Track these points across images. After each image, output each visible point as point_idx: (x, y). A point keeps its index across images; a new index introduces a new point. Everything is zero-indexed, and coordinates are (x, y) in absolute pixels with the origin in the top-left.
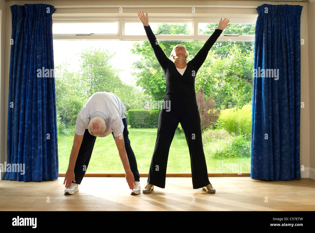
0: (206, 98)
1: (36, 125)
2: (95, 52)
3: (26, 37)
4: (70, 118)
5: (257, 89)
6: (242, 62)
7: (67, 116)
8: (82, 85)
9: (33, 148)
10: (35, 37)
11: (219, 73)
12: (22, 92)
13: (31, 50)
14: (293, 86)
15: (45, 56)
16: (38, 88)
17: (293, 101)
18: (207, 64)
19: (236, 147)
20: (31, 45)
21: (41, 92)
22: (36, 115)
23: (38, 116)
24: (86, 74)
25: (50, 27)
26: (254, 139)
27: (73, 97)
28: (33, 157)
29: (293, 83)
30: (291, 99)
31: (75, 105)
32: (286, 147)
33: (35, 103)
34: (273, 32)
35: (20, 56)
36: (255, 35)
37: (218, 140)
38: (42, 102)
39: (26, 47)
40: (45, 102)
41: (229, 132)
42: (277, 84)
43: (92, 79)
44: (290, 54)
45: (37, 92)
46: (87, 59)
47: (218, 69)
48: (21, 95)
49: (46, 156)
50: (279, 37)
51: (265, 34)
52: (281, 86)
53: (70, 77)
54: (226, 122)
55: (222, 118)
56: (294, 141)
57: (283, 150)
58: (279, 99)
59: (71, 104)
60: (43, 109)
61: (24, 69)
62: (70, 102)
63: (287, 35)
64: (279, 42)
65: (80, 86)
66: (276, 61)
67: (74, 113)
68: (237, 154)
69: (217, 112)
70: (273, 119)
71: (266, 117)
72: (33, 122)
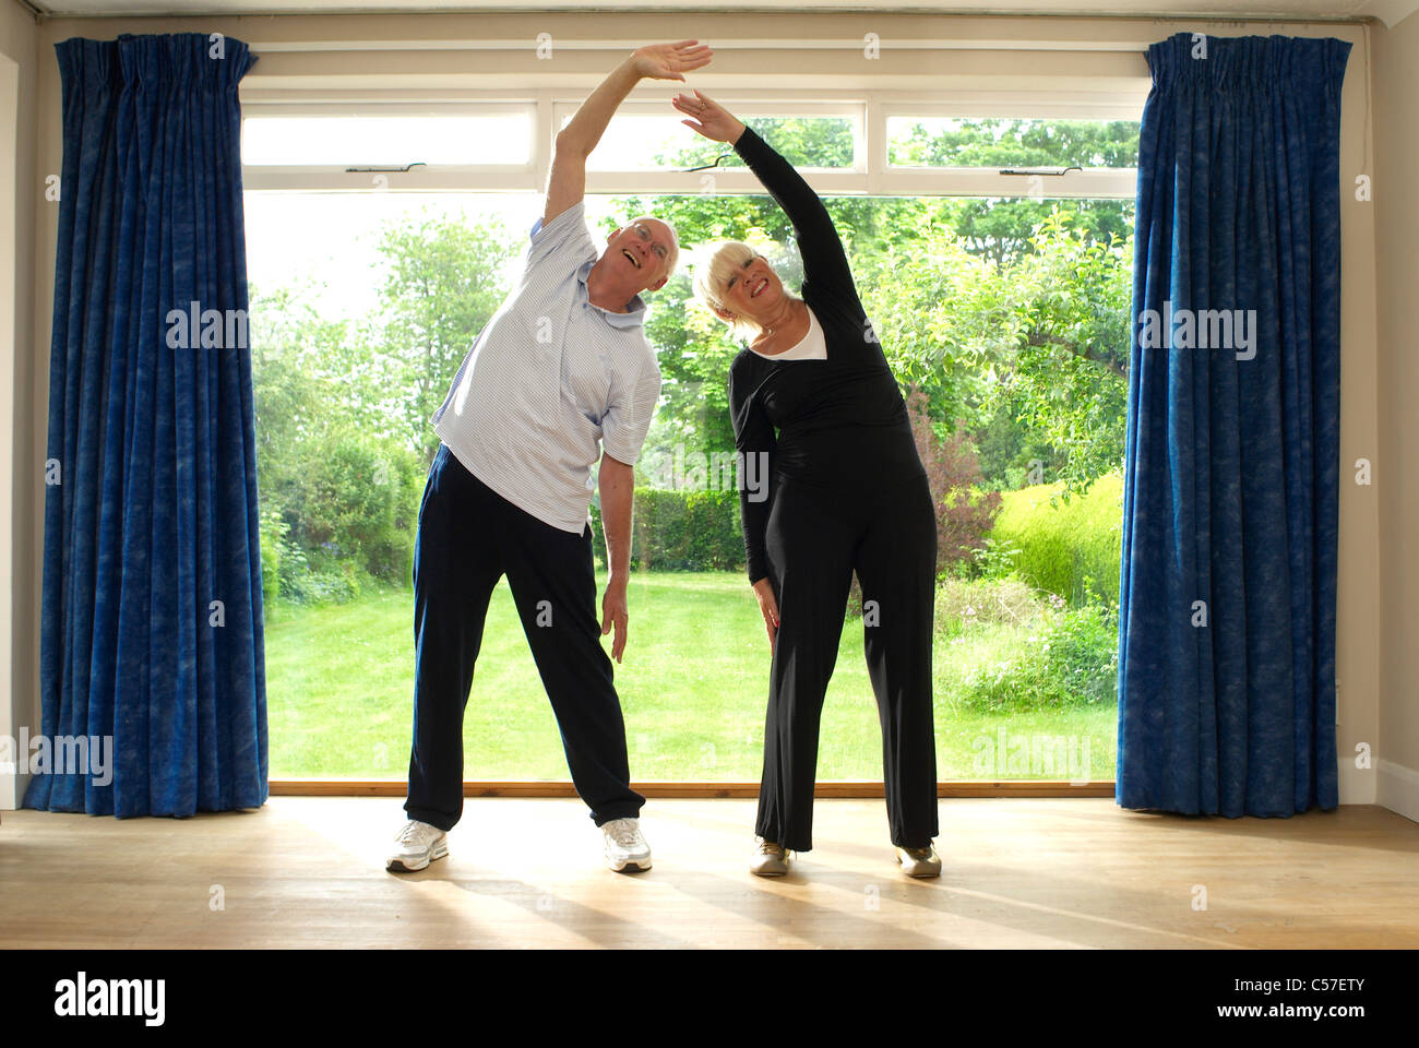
0: (941, 436)
1: (170, 566)
2: (443, 228)
3: (126, 180)
4: (329, 523)
5: (1144, 410)
6: (1086, 283)
7: (313, 515)
8: (383, 375)
9: (155, 671)
10: (165, 182)
11: (984, 333)
12: (109, 422)
13: (148, 236)
14: (1307, 396)
15: (207, 265)
16: (177, 407)
17: (1308, 463)
18: (929, 293)
19: (1070, 659)
20: (144, 218)
21: (188, 423)
22: (168, 523)
23: (179, 528)
24: (402, 328)
25: (229, 137)
26: (1132, 631)
27: (343, 431)
28: (154, 710)
29: (1306, 384)
30: (1296, 453)
31: (350, 467)
32: (1274, 666)
33: (166, 470)
34: (1217, 159)
35: (98, 263)
36: (1136, 170)
37: (991, 627)
38: (197, 465)
39: (124, 224)
40: (208, 467)
41: (1042, 594)
42: (1235, 389)
43: (430, 348)
44: (1294, 254)
45: (174, 423)
46: (408, 260)
47: (979, 315)
48: (102, 436)
49: (212, 704)
50: (1247, 179)
51: (1180, 166)
52: (1252, 399)
53: (328, 338)
54: (1027, 546)
55: (1012, 529)
56: (1310, 641)
57: (1259, 682)
58: (1242, 457)
59: (334, 462)
60: (198, 497)
61: (115, 322)
62: (330, 453)
63: (1282, 172)
64: (1244, 200)
65: (376, 382)
66: (1230, 286)
67: (344, 505)
68: (1073, 694)
69: (985, 502)
70: (1214, 542)
71: (1183, 533)
72: (154, 554)
